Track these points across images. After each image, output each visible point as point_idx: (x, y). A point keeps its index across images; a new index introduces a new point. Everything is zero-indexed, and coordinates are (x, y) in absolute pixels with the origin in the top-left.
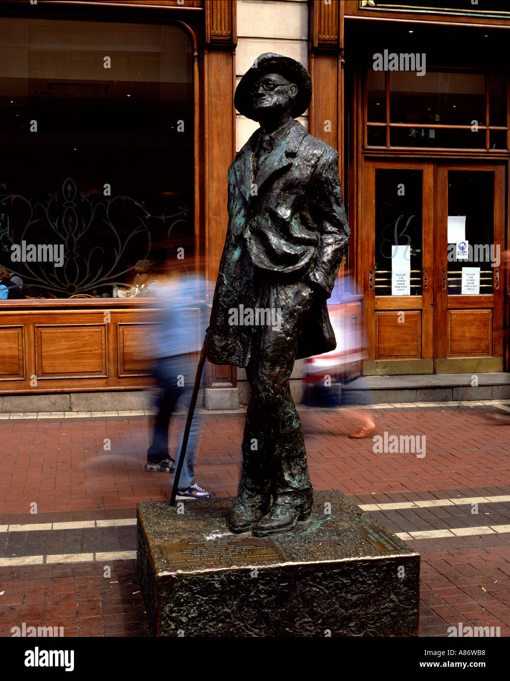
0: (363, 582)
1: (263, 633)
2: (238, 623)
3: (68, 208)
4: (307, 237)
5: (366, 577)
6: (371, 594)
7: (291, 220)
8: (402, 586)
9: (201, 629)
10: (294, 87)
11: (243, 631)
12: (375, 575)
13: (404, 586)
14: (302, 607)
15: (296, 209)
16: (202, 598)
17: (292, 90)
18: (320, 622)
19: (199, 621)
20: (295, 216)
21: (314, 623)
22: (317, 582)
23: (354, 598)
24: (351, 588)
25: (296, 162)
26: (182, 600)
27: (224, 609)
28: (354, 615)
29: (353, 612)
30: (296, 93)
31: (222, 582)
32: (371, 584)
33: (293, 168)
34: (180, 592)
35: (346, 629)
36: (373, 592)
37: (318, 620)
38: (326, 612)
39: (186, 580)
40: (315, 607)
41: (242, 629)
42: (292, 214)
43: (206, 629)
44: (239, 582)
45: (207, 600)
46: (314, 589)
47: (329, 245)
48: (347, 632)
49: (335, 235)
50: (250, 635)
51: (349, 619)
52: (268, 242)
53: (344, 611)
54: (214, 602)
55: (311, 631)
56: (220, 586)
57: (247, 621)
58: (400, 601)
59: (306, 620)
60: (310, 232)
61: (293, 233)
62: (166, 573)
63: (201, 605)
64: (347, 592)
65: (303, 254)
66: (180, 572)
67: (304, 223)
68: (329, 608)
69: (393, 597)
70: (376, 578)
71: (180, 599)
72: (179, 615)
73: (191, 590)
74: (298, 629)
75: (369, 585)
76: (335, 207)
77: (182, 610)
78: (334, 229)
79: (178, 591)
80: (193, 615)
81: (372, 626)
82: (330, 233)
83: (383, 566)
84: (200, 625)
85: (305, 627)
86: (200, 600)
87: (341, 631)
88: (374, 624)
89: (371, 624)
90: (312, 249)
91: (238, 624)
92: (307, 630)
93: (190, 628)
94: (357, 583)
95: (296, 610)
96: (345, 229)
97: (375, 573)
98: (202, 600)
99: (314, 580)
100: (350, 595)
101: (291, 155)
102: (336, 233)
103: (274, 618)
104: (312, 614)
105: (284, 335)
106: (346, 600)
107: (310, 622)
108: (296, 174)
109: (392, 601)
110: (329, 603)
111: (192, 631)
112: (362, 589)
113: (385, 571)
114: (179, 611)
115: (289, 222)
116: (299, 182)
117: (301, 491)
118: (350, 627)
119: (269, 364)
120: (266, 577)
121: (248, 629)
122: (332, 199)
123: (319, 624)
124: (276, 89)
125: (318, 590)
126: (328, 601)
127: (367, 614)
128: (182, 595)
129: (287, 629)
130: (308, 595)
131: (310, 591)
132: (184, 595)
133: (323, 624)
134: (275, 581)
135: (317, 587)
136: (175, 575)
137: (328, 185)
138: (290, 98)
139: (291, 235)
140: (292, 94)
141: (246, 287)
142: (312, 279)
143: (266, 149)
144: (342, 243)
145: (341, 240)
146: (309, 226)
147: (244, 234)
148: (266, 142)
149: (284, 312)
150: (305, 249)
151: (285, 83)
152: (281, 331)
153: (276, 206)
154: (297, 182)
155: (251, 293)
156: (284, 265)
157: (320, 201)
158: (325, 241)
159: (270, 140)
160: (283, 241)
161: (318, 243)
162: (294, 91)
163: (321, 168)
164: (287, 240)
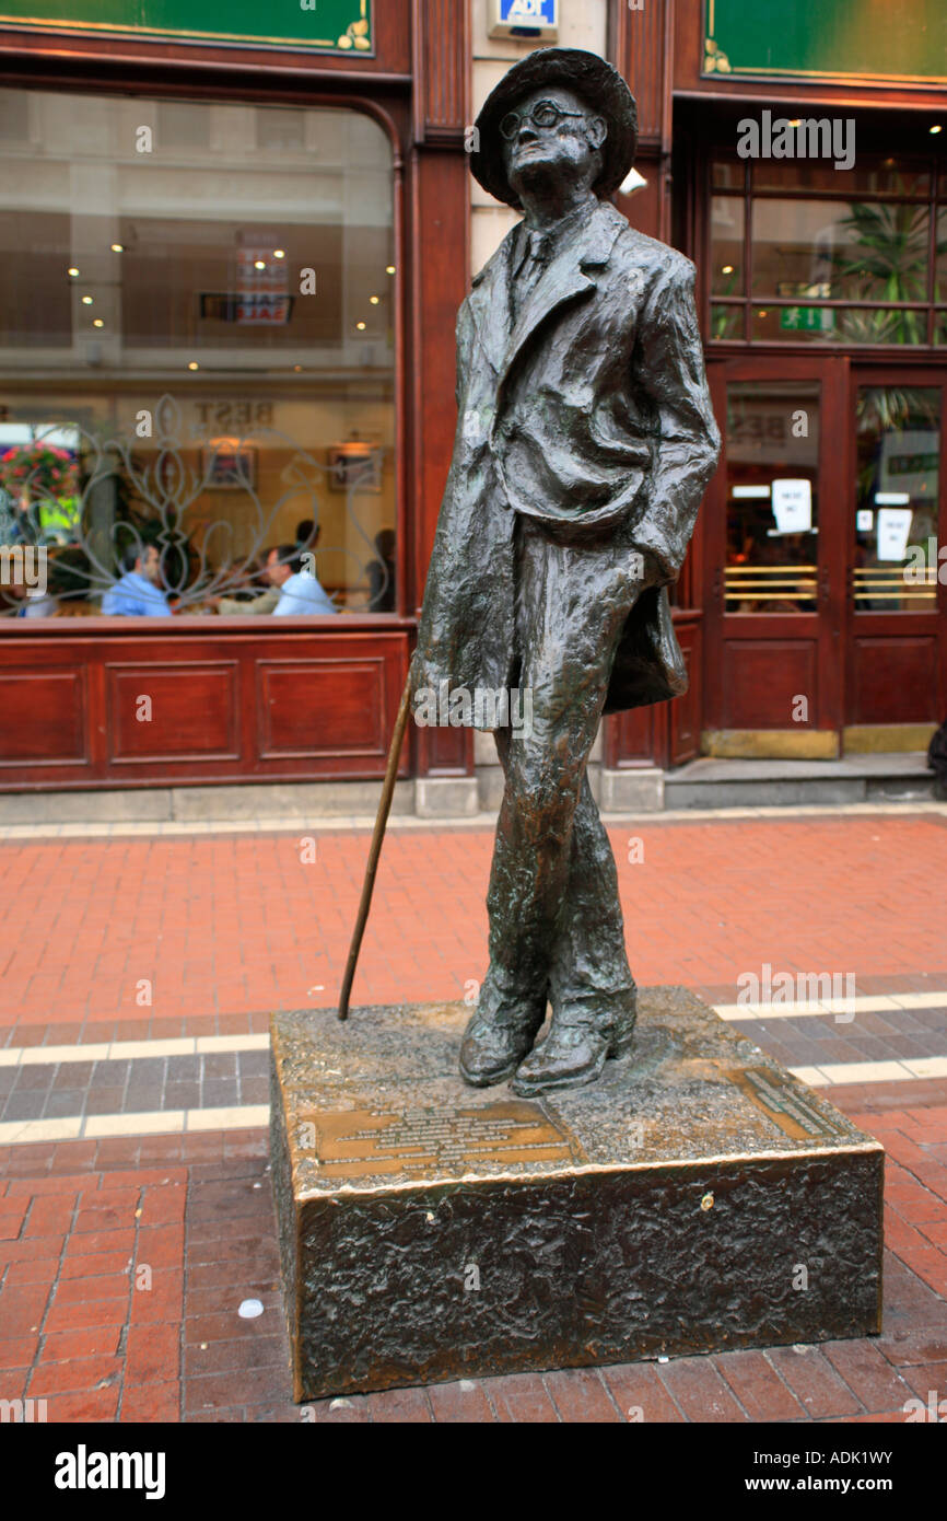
0: (756, 1211)
1: (535, 1326)
2: (479, 1304)
4: (629, 448)
5: (765, 1199)
6: (776, 1237)
7: (594, 412)
8: (844, 1220)
9: (395, 1319)
10: (599, 124)
11: (492, 1322)
12: (783, 1193)
13: (848, 1219)
14: (621, 1267)
15: (603, 390)
16: (397, 1248)
17: (594, 130)
18: (661, 1300)
19: (391, 1303)
20: (602, 404)
21: (649, 1303)
22: (655, 1211)
23: (738, 1246)
24: (731, 1223)
25: (603, 284)
26: (353, 1255)
27: (445, 1272)
28: (738, 1284)
29: (736, 1275)
30: (604, 138)
31: (441, 1214)
32: (776, 1215)
33: (599, 297)
34: (347, 1235)
35: (719, 1316)
36: (780, 1232)
37: (659, 1295)
38: (676, 1277)
39: (361, 1209)
40: (651, 1266)
41: (488, 1319)
43: (407, 1320)
44: (480, 1211)
45: (408, 1253)
46: (649, 1226)
47: (675, 465)
48: (724, 1322)
49: (689, 445)
50: (506, 1332)
51: (726, 1293)
52: (544, 459)
53: (715, 1274)
54: (424, 1259)
55: (643, 1322)
56: (439, 1221)
57: (500, 1300)
58: (841, 1253)
59: (632, 1296)
60: (635, 439)
61: (598, 440)
62: (316, 1193)
63: (395, 1266)
64: (725, 1232)
65: (621, 486)
66: (347, 1189)
67: (620, 418)
68: (683, 1268)
69: (822, 1242)
70: (786, 1200)
71: (349, 1252)
72: (344, 1288)
73: (373, 1231)
74: (612, 1316)
75: (772, 1217)
76: (688, 384)
77: (353, 1276)
78: (687, 433)
79: (344, 1234)
80: (379, 1288)
81: (779, 1310)
82: (676, 439)
83: (804, 1173)
84: (393, 1309)
85: (630, 1313)
86: (391, 1253)
87: (710, 1321)
88: (783, 1304)
89: (775, 1305)
90: (639, 477)
91: (479, 1308)
92: (633, 1319)
93: (369, 1317)
94: (744, 1212)
95: (609, 1273)
96: (709, 432)
97: (784, 1189)
98: (398, 1252)
99: (648, 1204)
100: (727, 1239)
102: (689, 441)
103: (559, 1293)
104: (647, 1281)
105: (579, 660)
106: (719, 1252)
107: (641, 1300)
108: (606, 311)
109: (822, 1253)
110: (683, 1258)
111: (376, 1326)
112: (756, 1225)
113: (806, 1184)
114: (347, 1279)
115: (587, 415)
116: (612, 329)
117: (612, 996)
118: (730, 1311)
119: (547, 723)
120: (542, 1199)
121: (500, 1315)
122: (683, 367)
123: (659, 1306)
124: (562, 124)
125: (657, 1228)
126: (680, 1255)
127: (767, 1282)
128: (352, 1244)
129: (589, 1317)
130: (635, 1240)
131: (640, 1230)
132: (357, 1244)
133: (668, 1305)
134: (561, 1208)
135: (654, 1220)
136: (336, 1198)
137: (672, 335)
138: (591, 148)
139: (594, 444)
140: (595, 138)
141: (497, 559)
142: (640, 539)
143: (537, 260)
144: (704, 462)
145: (702, 456)
146: (631, 426)
147: (491, 443)
148: (538, 244)
149: (578, 611)
150: (625, 475)
151: (579, 113)
152: (572, 652)
153: (562, 381)
154: (607, 327)
155: (506, 571)
156: (578, 508)
157: (658, 371)
158: (665, 457)
159: (547, 240)
160: (577, 458)
161: (651, 461)
162: (599, 131)
163: (659, 297)
164: (584, 456)
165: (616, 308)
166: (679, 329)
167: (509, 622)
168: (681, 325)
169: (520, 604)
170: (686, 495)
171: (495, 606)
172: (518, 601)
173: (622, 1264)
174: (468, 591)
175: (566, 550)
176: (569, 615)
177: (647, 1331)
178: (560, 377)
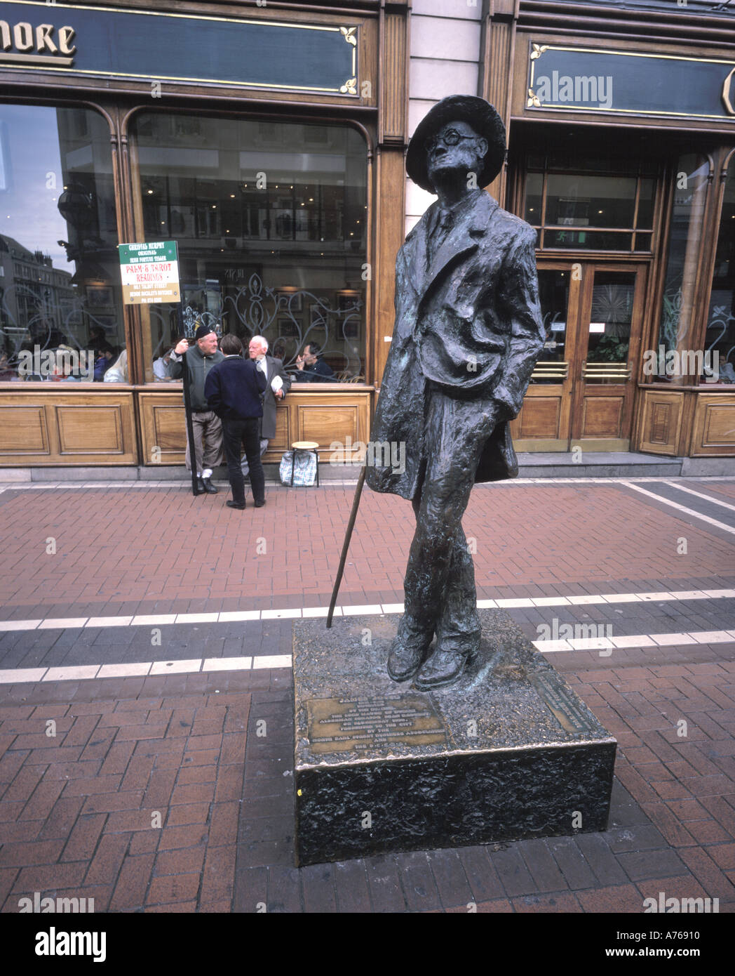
0: (545, 773)
1: (424, 829)
2: (394, 819)
3: (254, 301)
4: (492, 342)
5: (550, 767)
6: (555, 785)
7: (474, 320)
8: (592, 777)
9: (349, 828)
10: (483, 143)
11: (401, 828)
12: (561, 764)
13: (594, 777)
14: (471, 801)
15: (480, 305)
16: (351, 793)
17: (481, 147)
18: (491, 816)
19: (347, 820)
20: (479, 315)
21: (484, 817)
22: (490, 773)
23: (534, 790)
24: (531, 779)
25: (483, 243)
26: (326, 797)
27: (376, 804)
28: (533, 808)
29: (532, 804)
30: (486, 152)
31: (374, 775)
32: (556, 775)
33: (480, 252)
34: (323, 788)
35: (522, 823)
36: (557, 783)
37: (489, 813)
38: (500, 805)
39: (331, 774)
40: (487, 800)
41: (398, 826)
42: (476, 313)
43: (355, 827)
44: (396, 774)
45: (357, 796)
46: (487, 780)
47: (519, 352)
48: (524, 826)
49: (527, 340)
50: (409, 832)
51: (527, 812)
52: (444, 348)
53: (521, 803)
54: (365, 798)
55: (481, 827)
56: (373, 780)
57: (405, 817)
58: (589, 793)
59: (476, 814)
60: (496, 336)
61: (475, 337)
62: (307, 766)
63: (349, 802)
64: (526, 783)
65: (487, 365)
66: (324, 764)
67: (488, 323)
68: (504, 801)
69: (580, 787)
70: (561, 767)
71: (324, 796)
72: (321, 813)
73: (338, 785)
74: (465, 824)
75: (553, 775)
76: (529, 304)
77: (326, 807)
78: (527, 332)
79: (322, 787)
80: (340, 813)
81: (554, 820)
82: (520, 337)
83: (572, 754)
84: (347, 823)
85: (474, 822)
86: (348, 796)
87: (517, 826)
88: (555, 817)
89: (552, 818)
90: (498, 359)
91: (394, 821)
92: (477, 826)
93: (335, 827)
94: (539, 773)
95: (464, 804)
96: (540, 332)
97: (561, 762)
98: (351, 795)
99: (486, 770)
100: (529, 786)
101: (477, 234)
102: (528, 337)
103: (437, 813)
104: (483, 807)
105: (459, 466)
106: (524, 792)
107: (480, 816)
108: (483, 260)
109: (579, 793)
110: (504, 796)
111: (339, 830)
112: (545, 779)
113: (573, 760)
114: (323, 809)
115: (471, 323)
116: (486, 271)
117: (469, 635)
118: (527, 821)
119: (440, 500)
120: (429, 768)
121: (405, 825)
122: (527, 294)
123: (490, 819)
124: (461, 144)
125: (491, 782)
126: (502, 794)
127: (549, 807)
128: (326, 791)
129: (452, 825)
130: (479, 788)
131: (481, 783)
132: (329, 792)
133: (496, 818)
134: (440, 772)
135: (490, 778)
136: (318, 769)
137: (522, 275)
138: (478, 158)
139: (473, 339)
140: (481, 152)
141: (415, 403)
142: (497, 396)
143: (444, 227)
144: (536, 350)
145: (535, 346)
146: (495, 328)
147: (414, 337)
148: (445, 218)
149: (461, 437)
150: (490, 358)
151: (472, 136)
152: (456, 461)
153: (456, 303)
154: (484, 270)
155: (420, 411)
156: (463, 377)
157: (511, 295)
158: (514, 347)
159: (450, 215)
160: (462, 348)
161: (505, 350)
162: (483, 148)
163: (515, 252)
164: (467, 346)
165: (489, 258)
166: (526, 271)
167: (421, 439)
168: (527, 269)
169: (427, 430)
170: (525, 370)
171: (413, 429)
172: (426, 428)
173: (471, 799)
174: (398, 420)
175: (455, 401)
176: (455, 439)
177: (483, 831)
178: (455, 300)
